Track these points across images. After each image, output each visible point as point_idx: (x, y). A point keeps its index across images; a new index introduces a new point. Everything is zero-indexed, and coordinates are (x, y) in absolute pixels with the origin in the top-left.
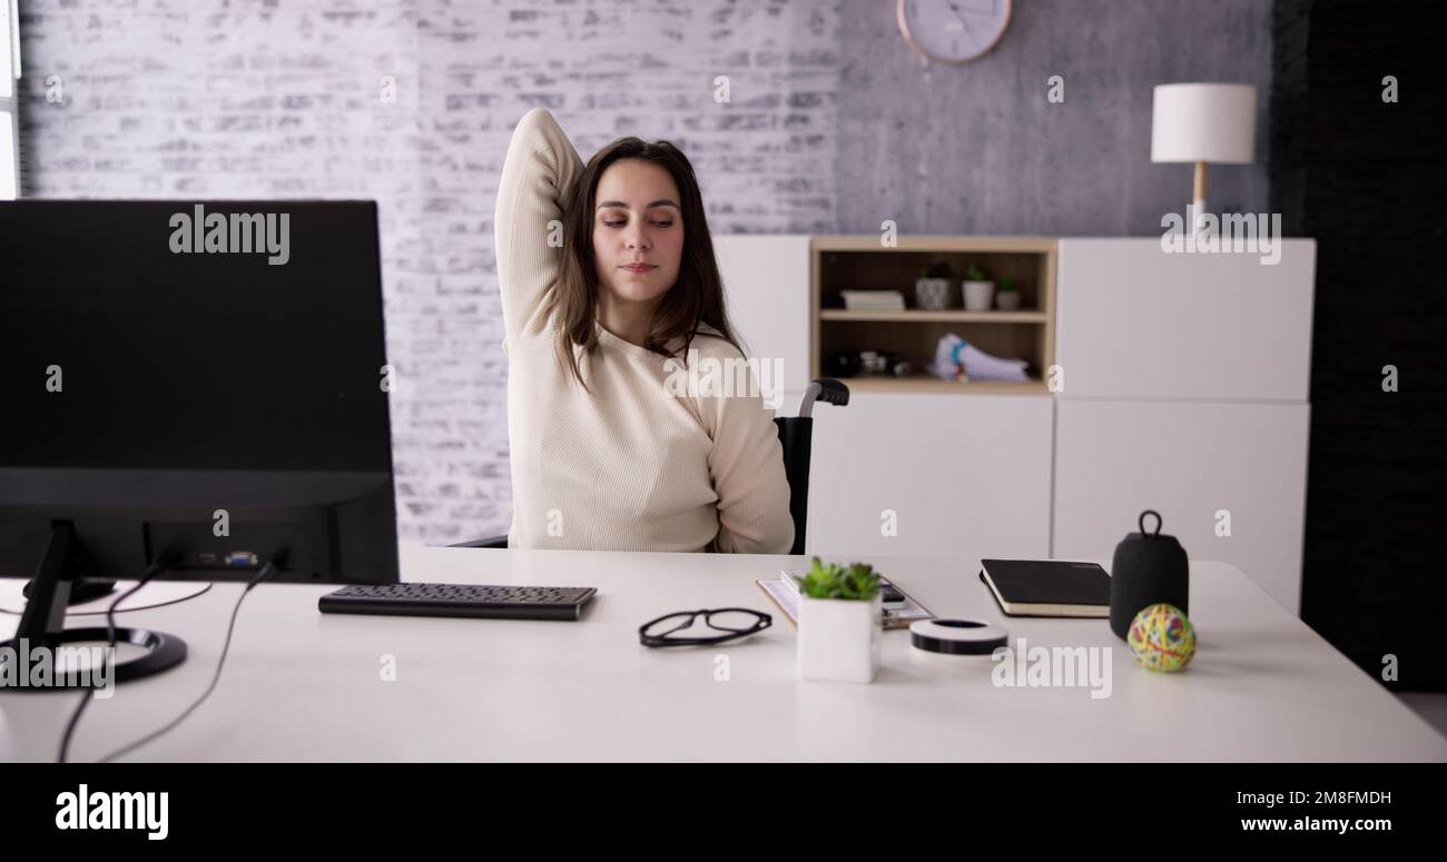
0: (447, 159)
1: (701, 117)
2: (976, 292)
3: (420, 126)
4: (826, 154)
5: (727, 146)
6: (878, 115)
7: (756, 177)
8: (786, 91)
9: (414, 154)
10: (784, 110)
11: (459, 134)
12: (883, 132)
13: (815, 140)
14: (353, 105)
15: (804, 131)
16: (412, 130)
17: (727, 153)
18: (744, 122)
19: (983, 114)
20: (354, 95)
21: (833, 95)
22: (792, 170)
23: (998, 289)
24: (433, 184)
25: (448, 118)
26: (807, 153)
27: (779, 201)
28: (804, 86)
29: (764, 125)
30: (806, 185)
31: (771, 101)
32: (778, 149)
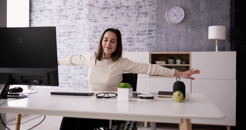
0: (93, 41)
1: (134, 34)
2: (178, 61)
3: (89, 36)
4: (154, 39)
5: (138, 38)
6: (163, 33)
7: (143, 43)
8: (148, 29)
9: (88, 40)
10: (147, 32)
11: (95, 37)
12: (164, 35)
13: (152, 37)
14: (79, 33)
15: (150, 36)
16: (88, 36)
17: (138, 40)
18: (141, 34)
19: (180, 32)
20: (79, 31)
21: (155, 30)
22: (148, 42)
23: (182, 61)
24: (91, 45)
25: (93, 34)
26: (151, 39)
27: (146, 47)
28: (150, 28)
29: (144, 35)
30: (151, 45)
31: (145, 31)
32: (146, 39)
